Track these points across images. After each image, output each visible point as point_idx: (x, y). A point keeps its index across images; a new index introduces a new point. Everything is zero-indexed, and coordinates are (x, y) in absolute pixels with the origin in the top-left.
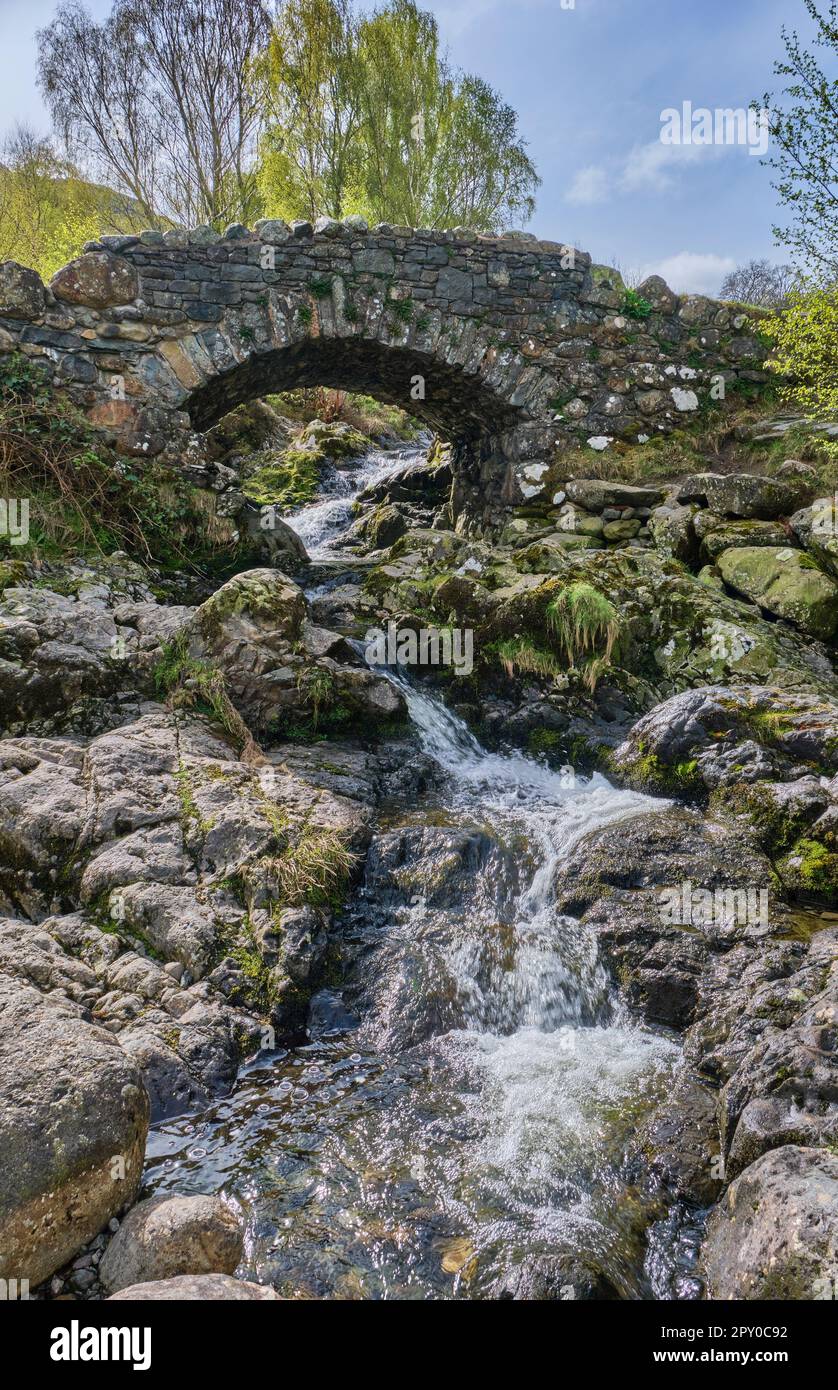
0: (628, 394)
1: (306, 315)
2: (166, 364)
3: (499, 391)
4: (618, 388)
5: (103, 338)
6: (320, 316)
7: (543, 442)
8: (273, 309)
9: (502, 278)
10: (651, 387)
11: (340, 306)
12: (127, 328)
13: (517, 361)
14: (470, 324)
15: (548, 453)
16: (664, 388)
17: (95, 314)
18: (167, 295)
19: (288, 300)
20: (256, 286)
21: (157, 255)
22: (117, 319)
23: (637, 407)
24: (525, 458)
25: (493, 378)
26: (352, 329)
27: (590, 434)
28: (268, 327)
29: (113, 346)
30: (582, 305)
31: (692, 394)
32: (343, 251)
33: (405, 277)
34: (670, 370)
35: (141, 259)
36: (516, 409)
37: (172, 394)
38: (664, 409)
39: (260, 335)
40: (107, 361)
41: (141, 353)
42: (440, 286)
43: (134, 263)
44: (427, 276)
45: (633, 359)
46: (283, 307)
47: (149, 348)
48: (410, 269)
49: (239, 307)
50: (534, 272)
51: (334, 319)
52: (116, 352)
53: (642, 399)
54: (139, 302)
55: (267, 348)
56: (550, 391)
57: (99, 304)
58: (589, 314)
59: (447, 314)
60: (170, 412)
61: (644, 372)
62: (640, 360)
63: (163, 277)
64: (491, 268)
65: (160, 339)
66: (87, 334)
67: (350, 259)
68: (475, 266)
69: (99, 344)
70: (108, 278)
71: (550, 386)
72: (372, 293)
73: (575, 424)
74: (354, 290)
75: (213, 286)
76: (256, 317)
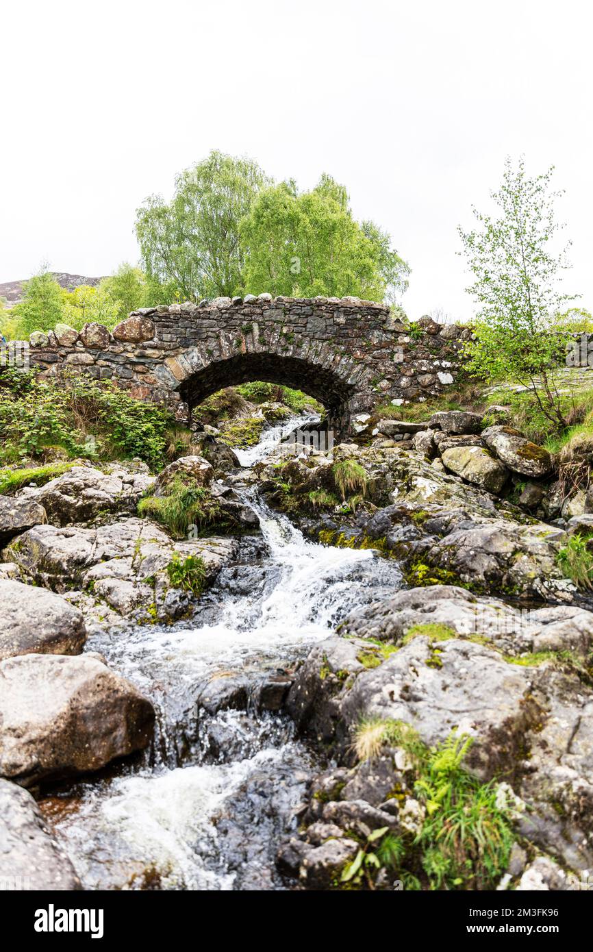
0: (413, 376)
1: (239, 343)
2: (168, 369)
3: (342, 377)
4: (408, 374)
5: (137, 357)
6: (246, 343)
7: (367, 403)
8: (222, 340)
9: (342, 320)
10: (425, 372)
11: (257, 338)
12: (149, 352)
13: (351, 361)
14: (325, 344)
15: (370, 409)
16: (434, 373)
17: (134, 345)
18: (169, 335)
19: (230, 335)
20: (214, 329)
21: (165, 317)
22: (144, 348)
23: (418, 383)
24: (357, 411)
25: (339, 371)
26: (264, 349)
27: (392, 398)
28: (220, 349)
29: (142, 360)
30: (385, 331)
31: (449, 375)
32: (258, 311)
33: (290, 322)
34: (436, 363)
35: (157, 318)
36: (351, 386)
37: (171, 383)
38: (434, 384)
39: (216, 353)
40: (139, 368)
41: (156, 364)
42: (309, 326)
43: (153, 321)
44: (302, 321)
45: (415, 358)
46: (227, 339)
47: (161, 362)
48: (293, 318)
49: (205, 340)
50: (359, 316)
51: (254, 344)
52: (143, 364)
53: (421, 379)
54: (155, 339)
55: (219, 358)
56: (370, 376)
57: (136, 341)
58: (389, 336)
59: (313, 339)
60: (170, 392)
61: (421, 365)
62: (419, 358)
63: (168, 327)
64: (335, 315)
65: (165, 357)
66: (129, 355)
67: (262, 314)
68: (327, 315)
69: (135, 359)
70: (140, 328)
71: (369, 373)
72: (273, 330)
73: (384, 393)
74: (264, 329)
75: (193, 330)
76: (214, 344)
